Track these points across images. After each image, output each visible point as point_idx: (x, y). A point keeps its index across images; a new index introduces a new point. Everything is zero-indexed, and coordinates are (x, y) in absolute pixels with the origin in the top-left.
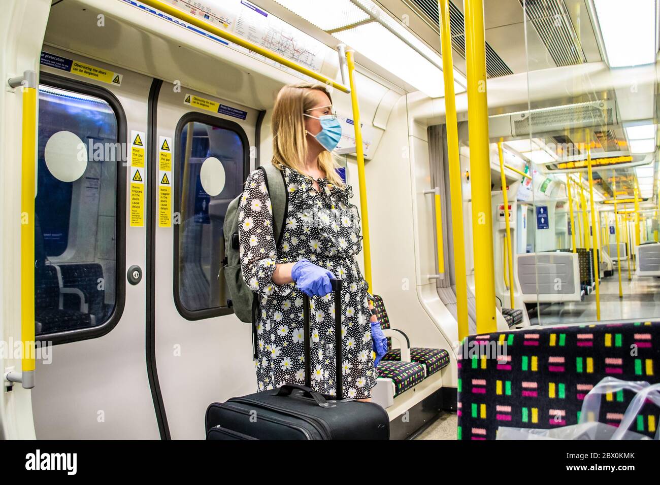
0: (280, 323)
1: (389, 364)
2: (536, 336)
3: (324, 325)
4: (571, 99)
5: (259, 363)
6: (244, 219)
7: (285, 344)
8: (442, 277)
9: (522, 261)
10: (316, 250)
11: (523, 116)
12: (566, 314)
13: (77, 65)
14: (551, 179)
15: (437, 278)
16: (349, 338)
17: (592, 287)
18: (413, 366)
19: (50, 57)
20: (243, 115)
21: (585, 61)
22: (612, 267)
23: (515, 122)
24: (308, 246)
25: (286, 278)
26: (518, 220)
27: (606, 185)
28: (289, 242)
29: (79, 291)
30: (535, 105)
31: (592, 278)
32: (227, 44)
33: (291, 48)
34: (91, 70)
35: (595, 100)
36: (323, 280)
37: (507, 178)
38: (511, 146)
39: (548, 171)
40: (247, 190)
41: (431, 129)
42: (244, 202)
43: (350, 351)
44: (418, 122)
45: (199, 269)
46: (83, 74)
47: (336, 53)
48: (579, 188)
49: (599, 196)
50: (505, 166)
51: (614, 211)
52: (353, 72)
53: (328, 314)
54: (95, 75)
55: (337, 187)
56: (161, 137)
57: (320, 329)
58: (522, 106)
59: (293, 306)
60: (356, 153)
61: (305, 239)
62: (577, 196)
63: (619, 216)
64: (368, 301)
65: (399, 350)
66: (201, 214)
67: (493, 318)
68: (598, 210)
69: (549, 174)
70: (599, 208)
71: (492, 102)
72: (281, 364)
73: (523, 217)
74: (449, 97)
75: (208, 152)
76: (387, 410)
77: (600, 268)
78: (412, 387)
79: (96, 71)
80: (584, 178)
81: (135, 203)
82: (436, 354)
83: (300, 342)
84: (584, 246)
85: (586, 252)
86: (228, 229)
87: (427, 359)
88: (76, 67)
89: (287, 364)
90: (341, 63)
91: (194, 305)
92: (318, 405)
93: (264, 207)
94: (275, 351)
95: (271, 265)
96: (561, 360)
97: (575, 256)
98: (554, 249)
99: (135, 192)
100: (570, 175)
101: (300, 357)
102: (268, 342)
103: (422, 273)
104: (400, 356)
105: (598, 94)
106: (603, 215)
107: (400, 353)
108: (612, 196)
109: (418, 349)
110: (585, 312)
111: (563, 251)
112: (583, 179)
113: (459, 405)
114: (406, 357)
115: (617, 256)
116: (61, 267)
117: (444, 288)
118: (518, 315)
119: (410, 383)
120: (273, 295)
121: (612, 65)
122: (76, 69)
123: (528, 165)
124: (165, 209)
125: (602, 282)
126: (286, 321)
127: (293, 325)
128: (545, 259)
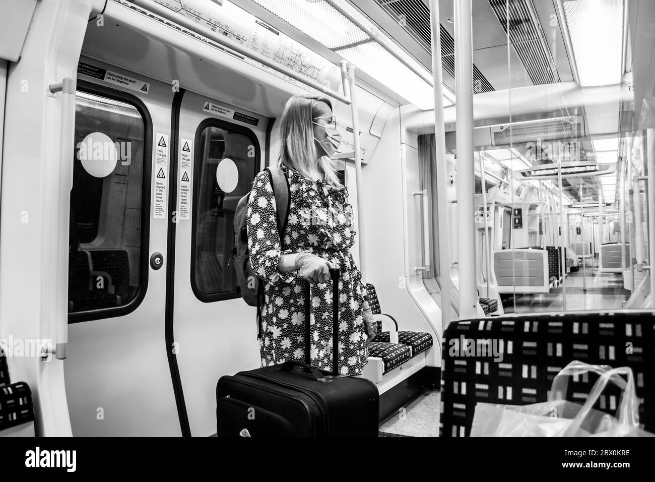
0: (281, 307)
1: (379, 345)
2: (512, 323)
3: (320, 310)
4: (545, 115)
5: (263, 342)
6: (252, 214)
7: (285, 326)
8: (428, 270)
9: (498, 257)
10: (313, 243)
11: (502, 128)
12: (536, 304)
13: (110, 74)
14: (525, 184)
15: (423, 270)
16: (342, 321)
17: (559, 281)
18: (401, 347)
19: (86, 67)
20: (255, 122)
21: (559, 81)
22: (578, 264)
23: (495, 133)
24: (307, 239)
25: (289, 267)
26: (496, 220)
27: (575, 191)
28: (291, 236)
29: (107, 274)
30: (515, 118)
31: (559, 273)
32: (243, 58)
33: (299, 63)
34: (122, 79)
35: (567, 116)
36: (323, 269)
37: (486, 183)
38: (490, 154)
39: (523, 177)
40: (254, 188)
41: (421, 138)
42: (251, 199)
43: (343, 333)
44: (410, 131)
45: (214, 257)
46: (115, 83)
47: (339, 69)
48: (550, 193)
49: (567, 201)
50: (485, 172)
51: (580, 214)
52: (354, 85)
53: (324, 299)
54: (125, 83)
55: (334, 188)
56: (182, 139)
57: (316, 313)
58: (504, 119)
59: (292, 292)
60: (355, 157)
61: (304, 233)
62: (548, 200)
63: (584, 219)
64: (361, 288)
65: (388, 333)
66: (216, 208)
67: (474, 306)
68: (566, 213)
69: (524, 179)
70: (567, 211)
71: (477, 115)
72: (281, 344)
73: (500, 217)
74: (438, 110)
75: (224, 154)
76: (377, 385)
77: (567, 264)
78: (399, 366)
79: (127, 80)
80: (555, 185)
81: (158, 197)
82: (421, 337)
83: (299, 324)
84: (554, 245)
85: (554, 250)
86: (237, 223)
87: (413, 341)
88: (109, 76)
89: (286, 343)
90: (343, 77)
91: (208, 289)
92: (317, 380)
93: (270, 204)
94: (276, 332)
95: (277, 256)
96: (533, 344)
97: (545, 253)
98: (527, 246)
99: (159, 187)
100: (542, 181)
101: (298, 338)
102: (270, 323)
103: (410, 266)
104: (389, 338)
105: (570, 110)
106: (570, 217)
107: (389, 336)
108: (579, 201)
109: (405, 332)
110: (553, 303)
111: (535, 249)
112: (553, 185)
113: (442, 382)
114: (394, 339)
115: (582, 254)
116: (92, 253)
117: (428, 278)
118: (493, 304)
119: (397, 362)
120: (278, 282)
121: (583, 84)
122: (109, 78)
123: (505, 171)
124: (185, 203)
125: (568, 276)
126: (286, 305)
127: (293, 309)
128: (519, 255)
